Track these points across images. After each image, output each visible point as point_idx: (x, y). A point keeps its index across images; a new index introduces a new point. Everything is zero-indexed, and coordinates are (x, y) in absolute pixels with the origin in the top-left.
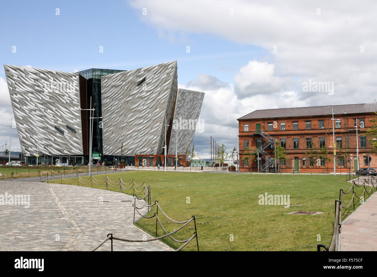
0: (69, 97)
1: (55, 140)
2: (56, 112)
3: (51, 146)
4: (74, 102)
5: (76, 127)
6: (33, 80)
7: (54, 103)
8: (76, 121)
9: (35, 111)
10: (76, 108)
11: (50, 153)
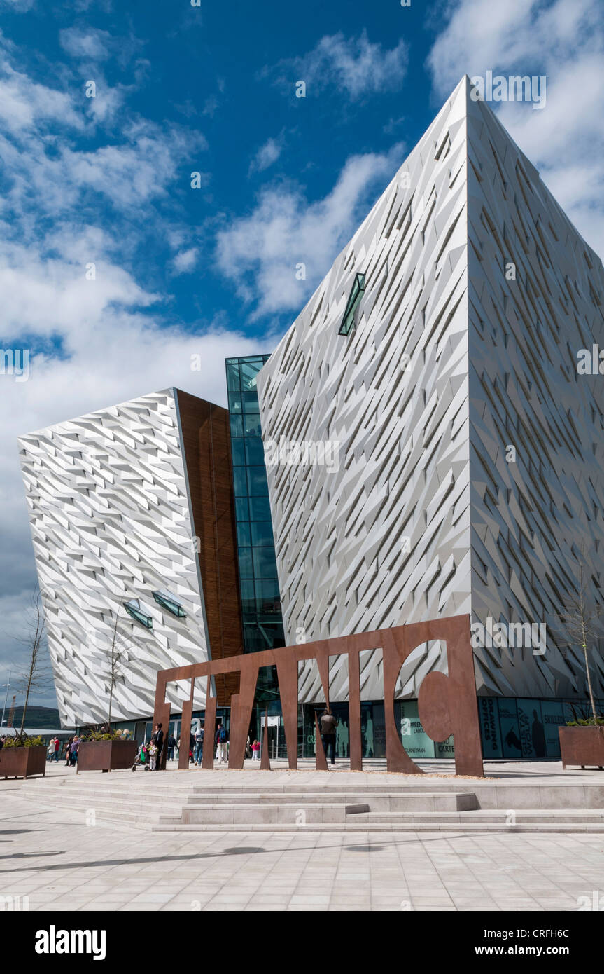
0: (155, 482)
1: (131, 656)
2: (127, 548)
3: (123, 679)
4: (170, 497)
5: (182, 591)
6: (70, 459)
7: (120, 517)
8: (181, 569)
9: (80, 558)
10: (175, 516)
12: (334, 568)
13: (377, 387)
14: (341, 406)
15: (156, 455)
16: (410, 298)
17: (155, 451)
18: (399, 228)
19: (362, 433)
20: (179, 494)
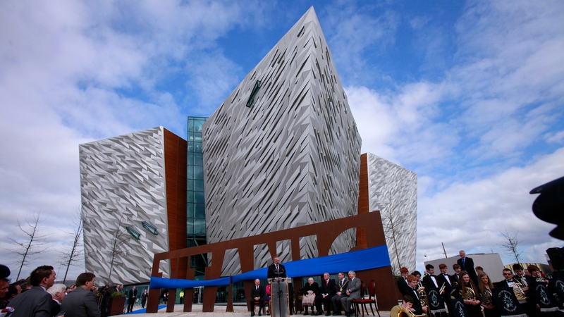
0: (148, 170)
1: (128, 253)
2: (131, 200)
3: (122, 264)
4: (155, 177)
5: (157, 222)
6: (106, 156)
7: (127, 185)
8: (157, 211)
9: (105, 204)
10: (157, 186)
11: (120, 279)
12: (235, 213)
13: (263, 130)
14: (244, 138)
15: (150, 157)
16: (282, 92)
17: (149, 155)
18: (279, 63)
19: (255, 150)
20: (160, 175)
